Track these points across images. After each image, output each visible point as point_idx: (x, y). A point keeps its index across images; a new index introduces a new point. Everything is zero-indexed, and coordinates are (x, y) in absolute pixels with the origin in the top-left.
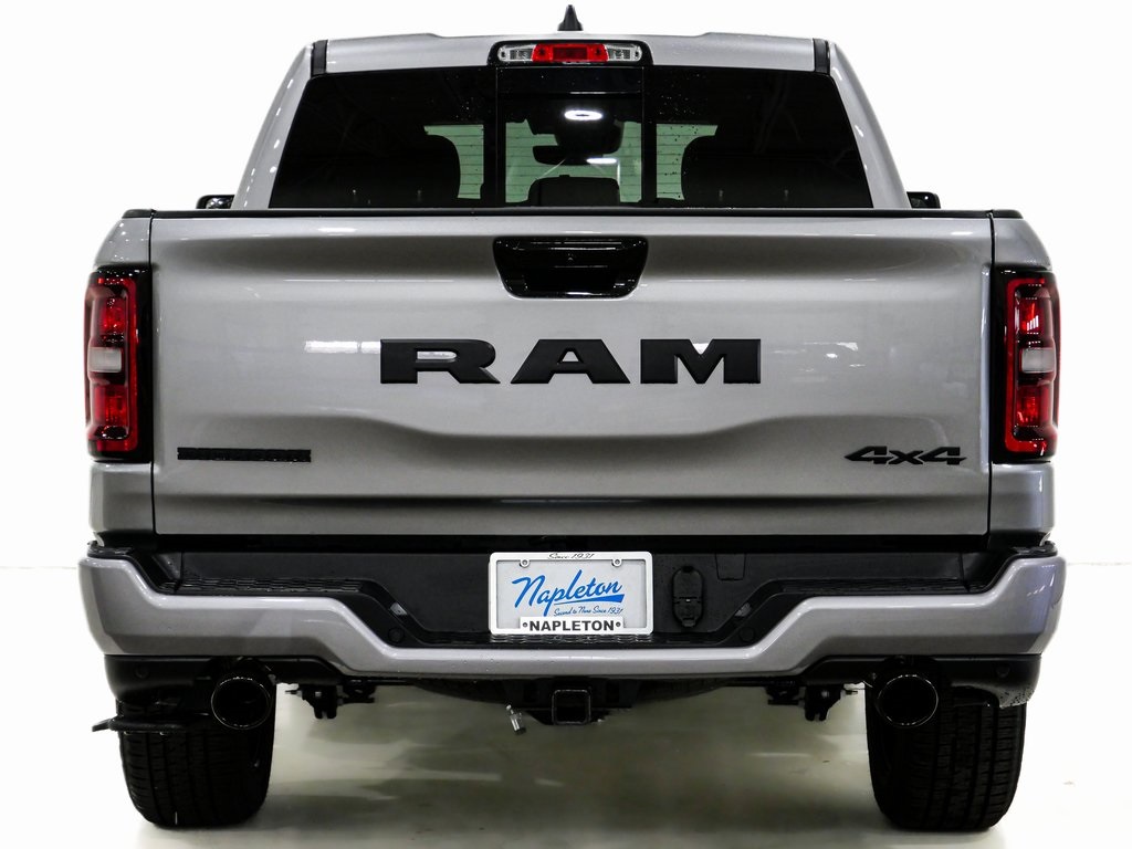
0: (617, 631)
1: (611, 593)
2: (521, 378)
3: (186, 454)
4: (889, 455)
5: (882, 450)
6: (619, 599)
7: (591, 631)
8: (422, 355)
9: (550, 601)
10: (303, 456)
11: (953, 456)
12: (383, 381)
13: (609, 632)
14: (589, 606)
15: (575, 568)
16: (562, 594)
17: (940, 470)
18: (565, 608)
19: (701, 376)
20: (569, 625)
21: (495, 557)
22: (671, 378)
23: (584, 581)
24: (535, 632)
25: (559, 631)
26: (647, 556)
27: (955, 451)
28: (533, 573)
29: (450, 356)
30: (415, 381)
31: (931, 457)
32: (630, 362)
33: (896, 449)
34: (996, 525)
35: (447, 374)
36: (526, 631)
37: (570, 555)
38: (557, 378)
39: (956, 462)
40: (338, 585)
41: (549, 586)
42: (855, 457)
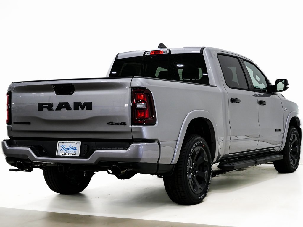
0: (74, 155)
1: (75, 149)
2: (57, 109)
3: (15, 123)
4: (114, 123)
5: (112, 123)
6: (76, 150)
7: (70, 156)
8: (44, 106)
9: (66, 150)
10: (29, 123)
11: (124, 124)
12: (38, 110)
13: (73, 156)
14: (71, 151)
15: (70, 144)
16: (68, 149)
17: (122, 126)
18: (68, 151)
19: (83, 109)
20: (67, 154)
21: (58, 142)
22: (78, 109)
23: (71, 147)
24: (62, 155)
25: (66, 155)
26: (80, 142)
27: (125, 123)
28: (64, 145)
29: (47, 106)
30: (42, 110)
31: (121, 124)
32: (72, 106)
33: (115, 122)
34: (134, 137)
35: (46, 109)
36: (61, 155)
37: (69, 142)
38: (62, 109)
39: (125, 125)
40: (30, 145)
41: (66, 147)
42: (108, 124)
